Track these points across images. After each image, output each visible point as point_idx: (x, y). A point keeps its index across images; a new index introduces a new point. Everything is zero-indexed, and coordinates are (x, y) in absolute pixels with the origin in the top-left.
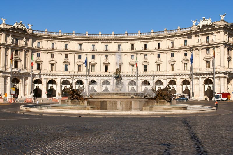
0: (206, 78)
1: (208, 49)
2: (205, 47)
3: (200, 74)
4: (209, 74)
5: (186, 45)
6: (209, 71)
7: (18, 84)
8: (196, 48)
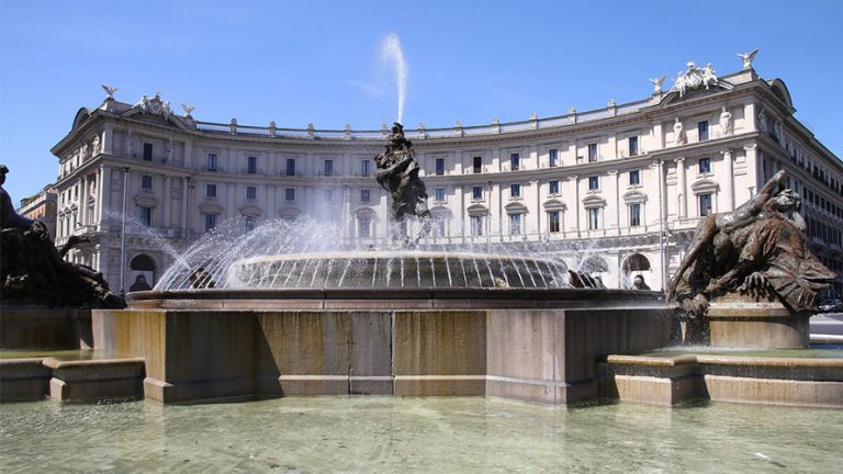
1: (703, 160)
5: (633, 153)
7: (151, 273)
8: (666, 159)
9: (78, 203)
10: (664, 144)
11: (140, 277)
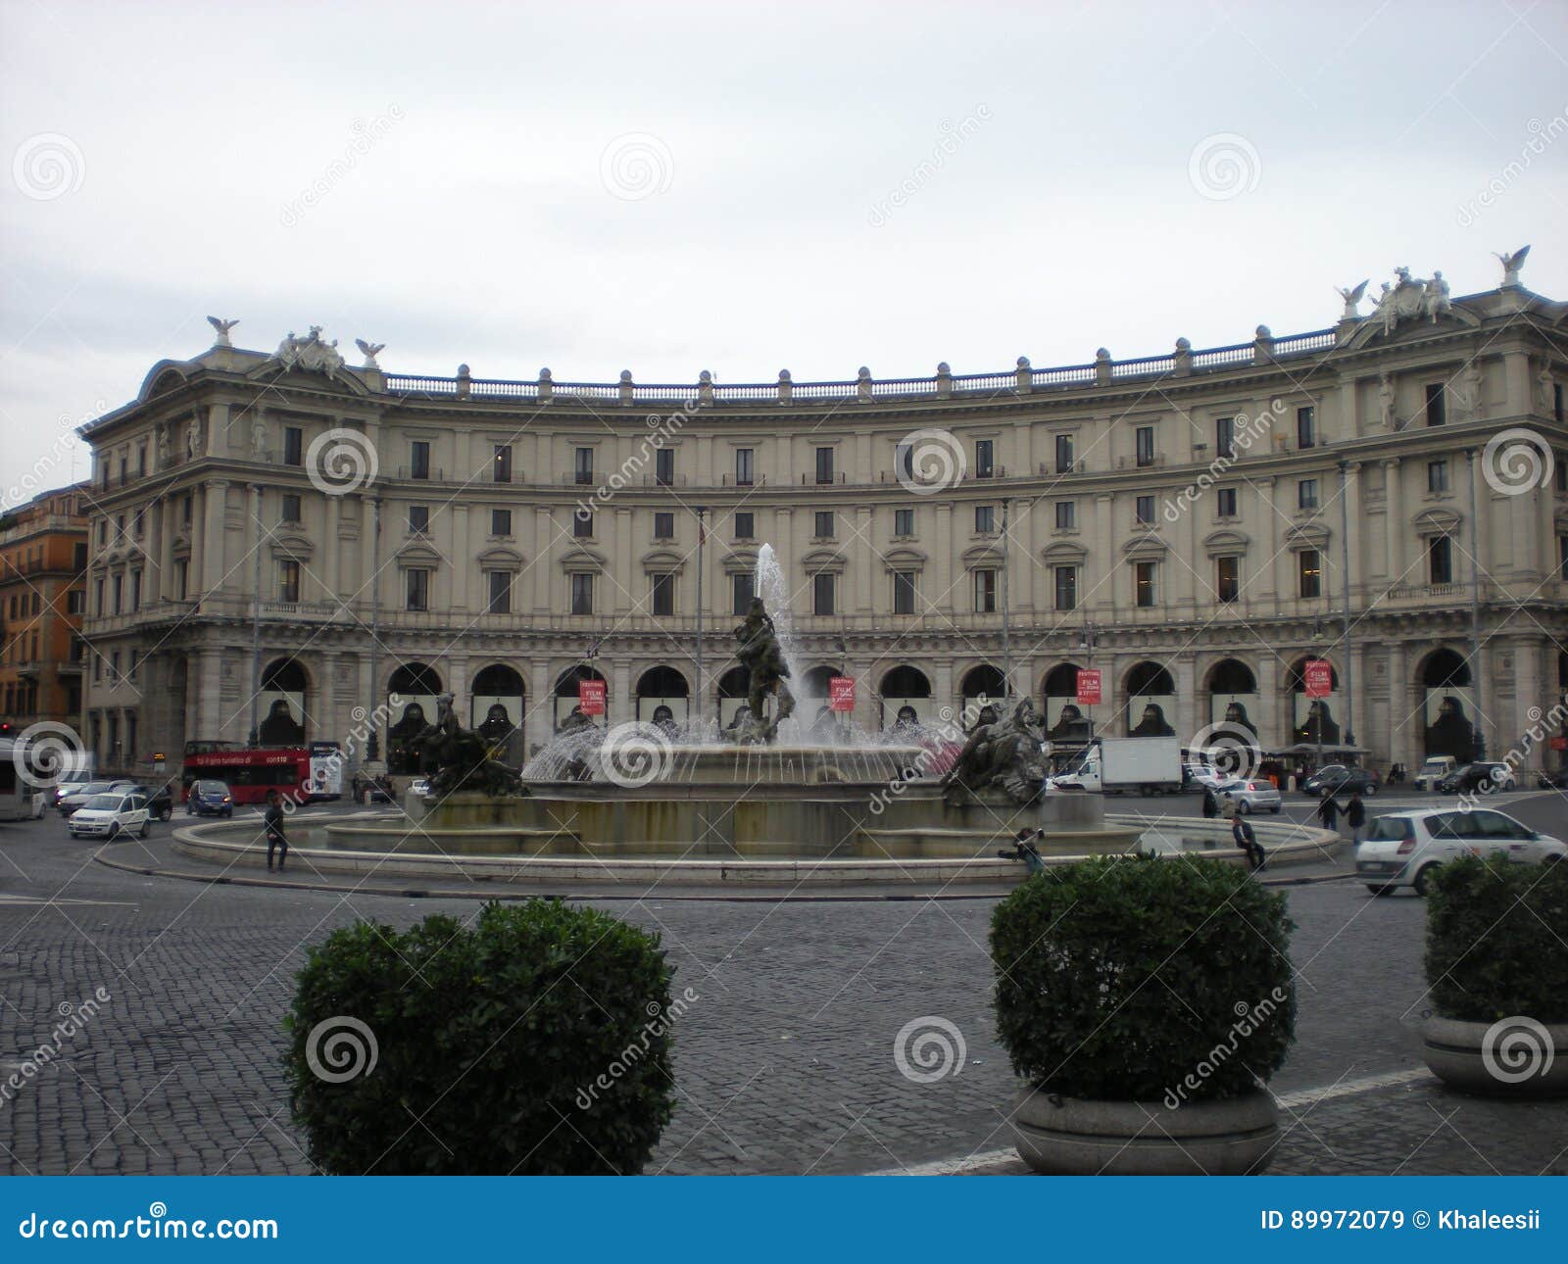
0: (1428, 642)
1: (1435, 463)
2: (1421, 449)
3: (1391, 622)
4: (1444, 618)
5: (1305, 442)
6: (1447, 600)
7: (299, 695)
8: (1364, 460)
9: (147, 547)
10: (1360, 430)
11: (279, 704)
